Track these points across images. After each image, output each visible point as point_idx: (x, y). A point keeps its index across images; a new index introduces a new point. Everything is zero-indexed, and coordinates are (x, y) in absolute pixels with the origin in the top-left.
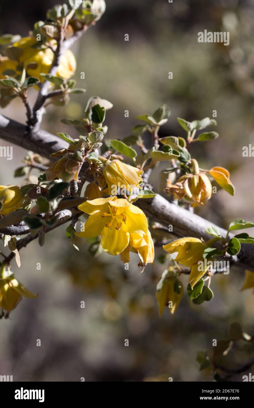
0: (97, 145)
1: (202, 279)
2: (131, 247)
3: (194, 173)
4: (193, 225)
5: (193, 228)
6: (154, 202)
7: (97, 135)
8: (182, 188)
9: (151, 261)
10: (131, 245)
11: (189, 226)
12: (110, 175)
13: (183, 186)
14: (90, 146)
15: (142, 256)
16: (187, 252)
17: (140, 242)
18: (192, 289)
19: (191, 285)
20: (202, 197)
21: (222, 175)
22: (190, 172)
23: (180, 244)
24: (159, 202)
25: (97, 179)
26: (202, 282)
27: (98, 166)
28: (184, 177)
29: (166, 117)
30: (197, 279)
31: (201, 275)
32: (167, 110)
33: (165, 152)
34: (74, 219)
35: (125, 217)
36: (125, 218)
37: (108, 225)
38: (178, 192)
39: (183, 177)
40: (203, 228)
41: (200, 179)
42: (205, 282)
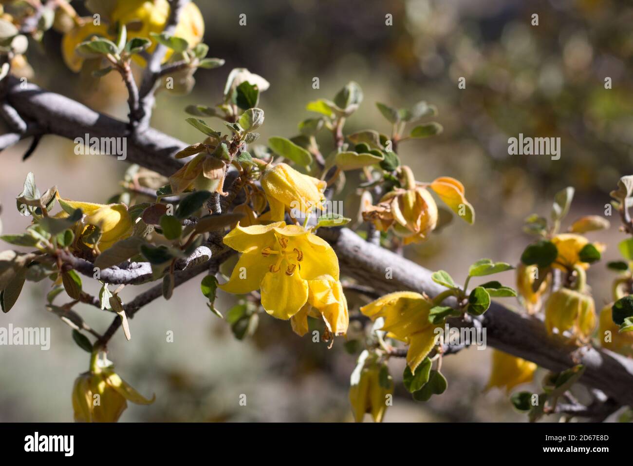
0: (252, 138)
1: (429, 359)
2: (311, 307)
3: (407, 187)
4: (407, 278)
5: (406, 281)
6: (341, 241)
7: (254, 115)
8: (388, 211)
9: (343, 329)
10: (310, 303)
11: (399, 278)
12: (273, 187)
13: (391, 208)
14: (242, 136)
15: (329, 322)
16: (402, 314)
17: (326, 298)
18: (413, 374)
19: (411, 368)
20: (422, 224)
21: (453, 189)
22: (399, 186)
23: (390, 302)
24: (349, 241)
25: (251, 198)
26: (428, 363)
27: (253, 176)
28: (391, 195)
29: (355, 102)
30: (420, 357)
31: (426, 351)
32: (356, 91)
33: (359, 152)
34: (213, 267)
35: (300, 253)
36: (302, 255)
37: (273, 268)
38: (382, 217)
39: (389, 194)
40: (423, 282)
41: (417, 195)
42: (434, 362)
